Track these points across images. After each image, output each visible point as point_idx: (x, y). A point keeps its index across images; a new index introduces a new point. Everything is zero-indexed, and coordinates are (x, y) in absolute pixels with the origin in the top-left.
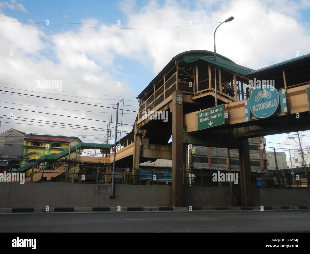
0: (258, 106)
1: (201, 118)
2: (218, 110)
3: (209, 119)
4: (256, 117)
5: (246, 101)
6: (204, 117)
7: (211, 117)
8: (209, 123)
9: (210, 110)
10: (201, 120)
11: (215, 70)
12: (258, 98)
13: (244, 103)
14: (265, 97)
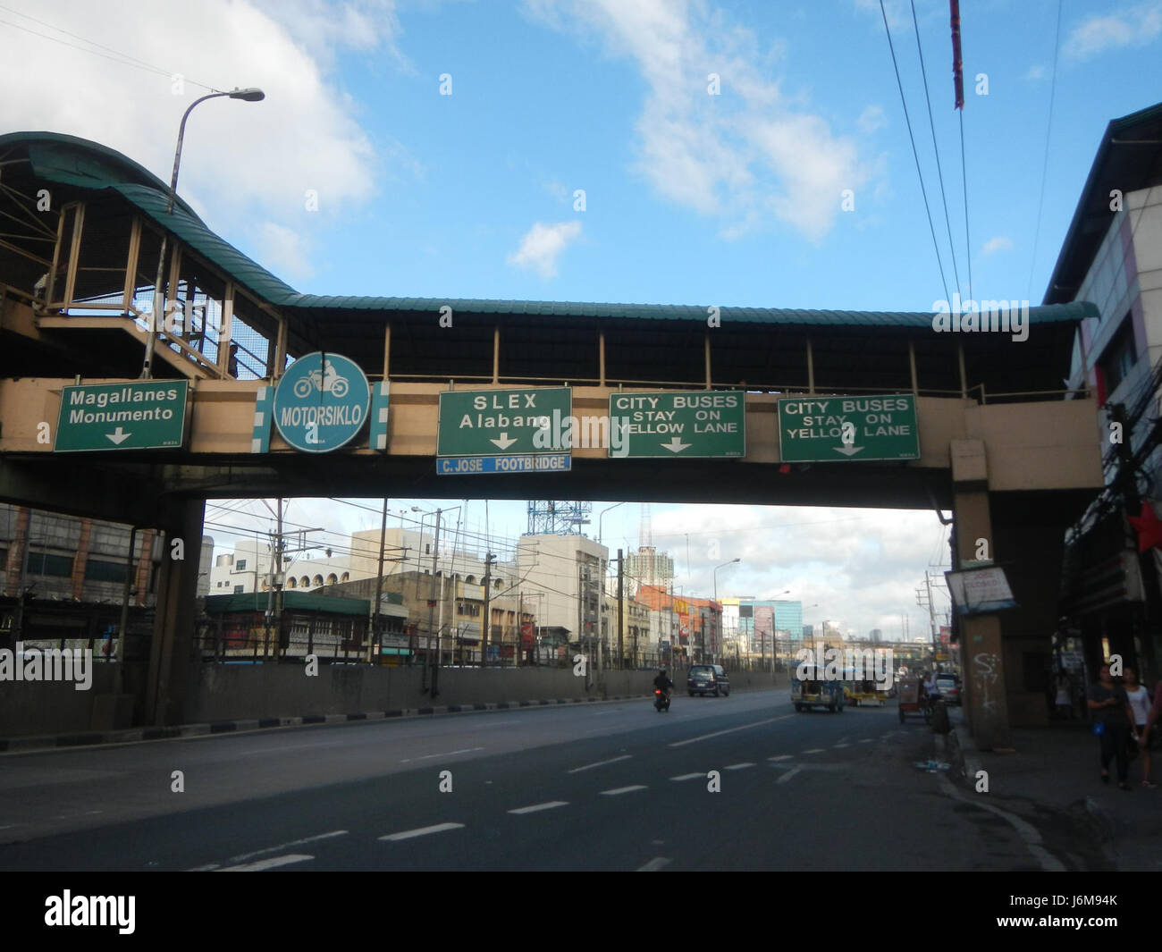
0: (302, 412)
1: (77, 408)
2: (160, 396)
3: (114, 419)
4: (289, 445)
5: (265, 388)
6: (93, 409)
7: (124, 415)
8: (114, 433)
9: (127, 387)
10: (76, 417)
11: (164, 247)
12: (307, 387)
13: (256, 393)
14: (329, 390)
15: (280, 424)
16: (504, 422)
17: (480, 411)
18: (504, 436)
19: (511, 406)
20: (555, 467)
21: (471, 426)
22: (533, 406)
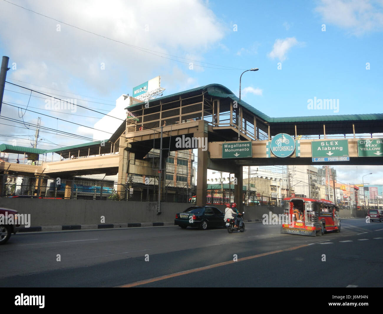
0: (278, 148)
1: (226, 148)
2: (245, 145)
5: (268, 142)
6: (230, 148)
8: (235, 154)
9: (237, 143)
10: (226, 150)
12: (279, 142)
16: (330, 149)
18: (330, 152)
19: (331, 145)
20: (345, 160)
22: (337, 144)
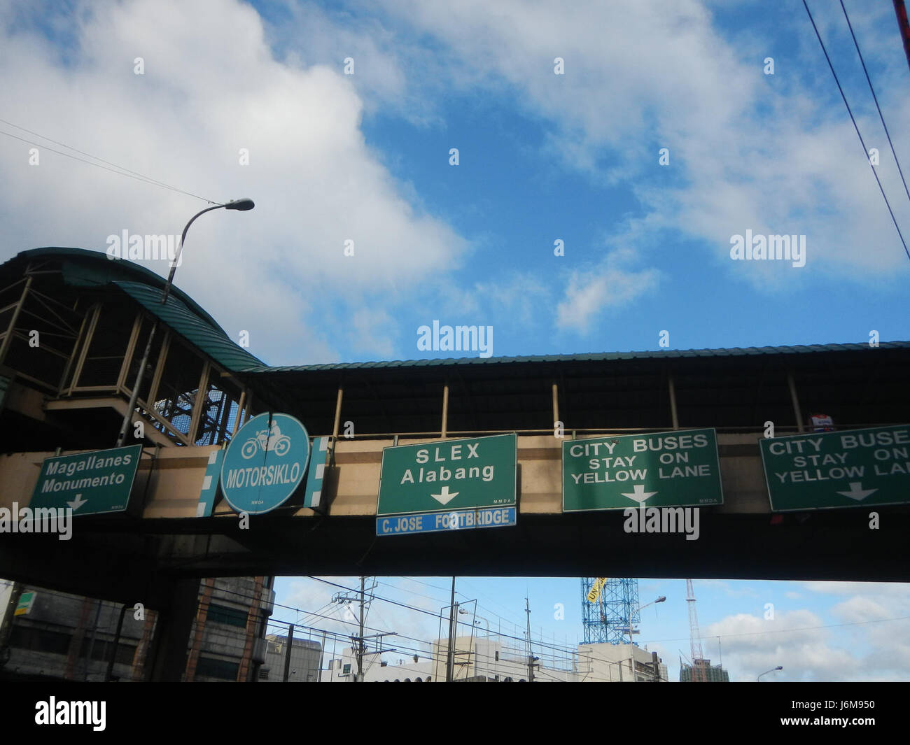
0: (246, 473)
1: (50, 477)
2: (117, 462)
3: (76, 487)
4: (231, 508)
5: (216, 453)
6: (60, 478)
7: (86, 482)
8: (74, 499)
9: (92, 455)
10: (48, 486)
11: (153, 332)
12: (253, 448)
13: (208, 458)
14: (273, 449)
15: (225, 486)
16: (446, 475)
17: (422, 465)
18: (445, 490)
19: (453, 458)
20: (498, 522)
21: (412, 481)
22: (476, 456)
